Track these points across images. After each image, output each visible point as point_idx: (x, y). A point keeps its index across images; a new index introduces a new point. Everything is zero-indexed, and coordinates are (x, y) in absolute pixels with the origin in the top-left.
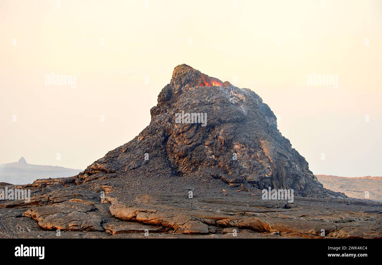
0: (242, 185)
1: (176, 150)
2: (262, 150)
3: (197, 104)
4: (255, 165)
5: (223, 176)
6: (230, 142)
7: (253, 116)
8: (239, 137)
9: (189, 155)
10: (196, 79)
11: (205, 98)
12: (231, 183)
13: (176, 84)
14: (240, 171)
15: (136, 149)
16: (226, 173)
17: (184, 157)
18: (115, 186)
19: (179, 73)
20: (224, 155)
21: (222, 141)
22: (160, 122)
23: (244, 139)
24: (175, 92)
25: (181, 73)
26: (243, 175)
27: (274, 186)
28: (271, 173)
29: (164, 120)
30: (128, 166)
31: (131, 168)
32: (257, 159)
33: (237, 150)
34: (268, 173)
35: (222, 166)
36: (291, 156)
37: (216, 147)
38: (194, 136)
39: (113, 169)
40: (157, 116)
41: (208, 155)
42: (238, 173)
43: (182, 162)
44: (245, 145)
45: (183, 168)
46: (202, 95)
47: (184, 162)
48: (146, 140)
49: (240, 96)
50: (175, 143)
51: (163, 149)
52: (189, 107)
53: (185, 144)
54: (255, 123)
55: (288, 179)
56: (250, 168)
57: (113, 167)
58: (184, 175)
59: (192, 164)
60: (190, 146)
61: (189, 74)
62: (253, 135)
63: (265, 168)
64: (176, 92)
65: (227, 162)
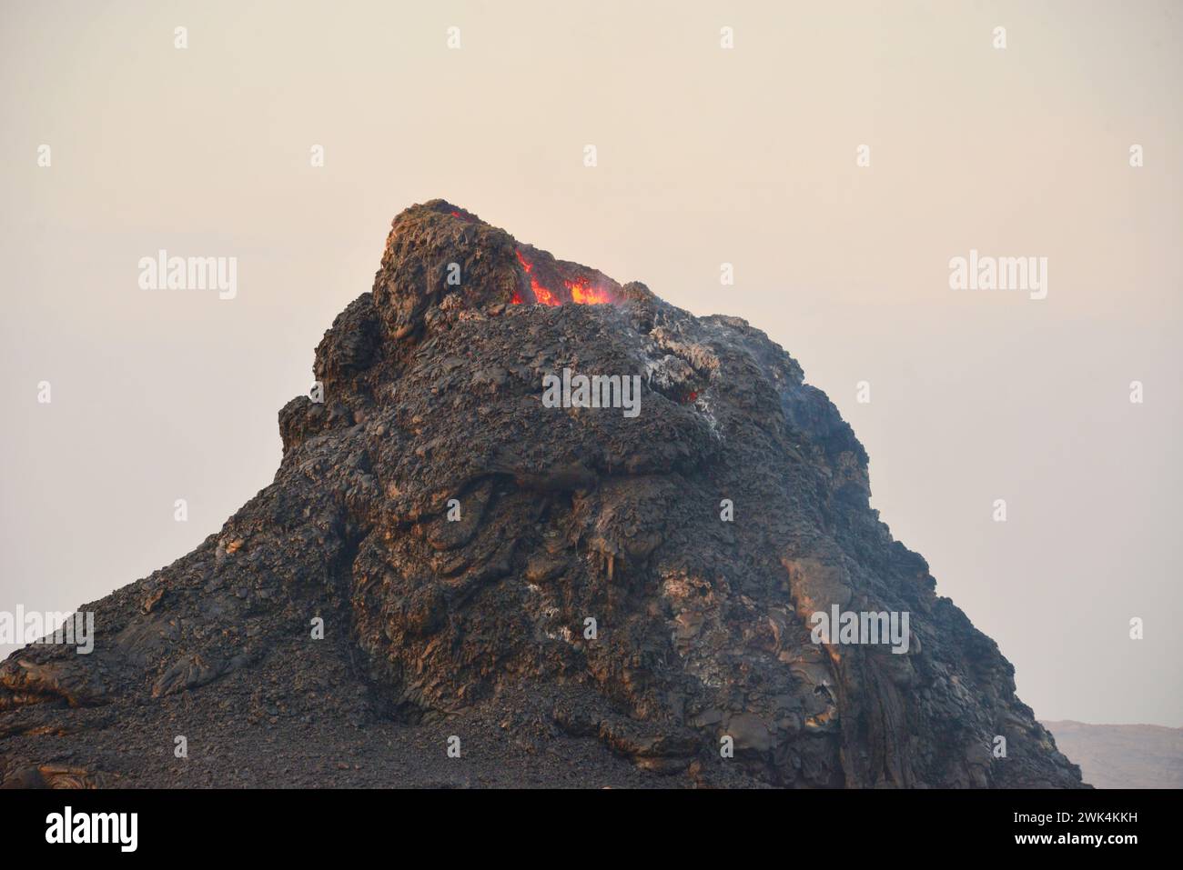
0: (695, 767)
1: (393, 604)
2: (795, 605)
3: (493, 388)
4: (759, 672)
5: (609, 726)
6: (645, 565)
7: (756, 446)
8: (683, 544)
9: (453, 625)
10: (491, 270)
11: (530, 359)
12: (646, 755)
13: (399, 291)
14: (686, 701)
15: (209, 595)
16: (620, 712)
17: (426, 635)
18: (100, 767)
19: (413, 244)
20: (614, 626)
21: (606, 560)
22: (322, 469)
23: (708, 553)
24: (393, 329)
25: (424, 242)
26: (701, 722)
27: (848, 772)
28: (832, 709)
29: (341, 460)
30: (168, 672)
31: (180, 682)
32: (767, 647)
33: (675, 606)
34: (817, 709)
35: (603, 677)
36: (931, 630)
37: (576, 588)
38: (475, 535)
39: (98, 690)
40: (310, 442)
41: (541, 624)
42: (677, 709)
43: (419, 655)
44: (713, 582)
45: (423, 686)
46: (519, 345)
47: (430, 655)
48: (252, 555)
49: (697, 351)
50: (389, 567)
51: (330, 596)
52: (457, 402)
53: (433, 574)
54: (765, 477)
55: (914, 740)
56: (736, 687)
57: (95, 677)
58: (427, 717)
59: (463, 668)
60: (456, 582)
61: (462, 248)
62: (750, 534)
63: (805, 690)
64: (400, 332)
65: (626, 661)
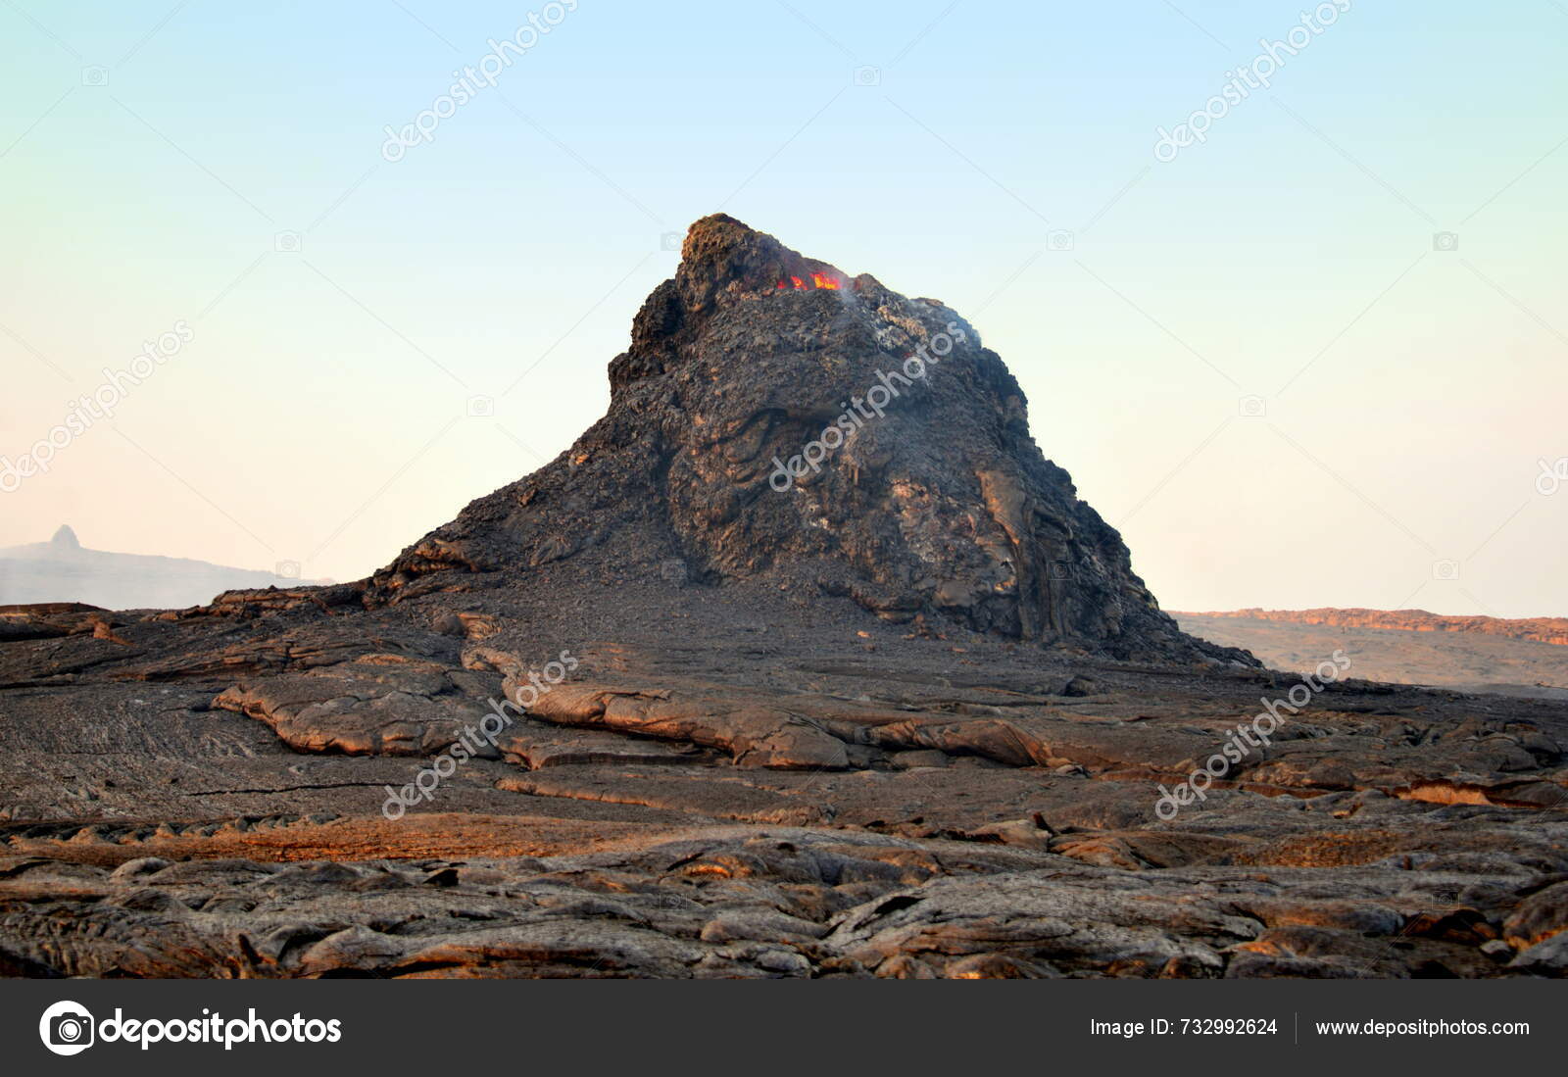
0: (920, 618)
1: (700, 501)
2: (985, 504)
3: (769, 348)
4: (962, 551)
5: (858, 589)
6: (880, 475)
7: (955, 391)
8: (906, 460)
9: (744, 516)
10: (763, 264)
11: (795, 328)
12: (886, 609)
13: (696, 278)
14: (911, 572)
15: (567, 494)
16: (865, 579)
17: (725, 523)
18: (502, 615)
19: (706, 245)
20: (858, 518)
21: (853, 471)
22: (644, 404)
23: (924, 467)
24: (691, 305)
25: (714, 244)
26: (922, 586)
27: (1023, 622)
28: (1013, 579)
29: (657, 398)
30: (541, 549)
31: (551, 555)
32: (966, 533)
33: (901, 504)
34: (1003, 578)
35: (852, 553)
36: (1077, 524)
37: (831, 491)
38: (759, 452)
39: (492, 560)
40: (633, 386)
41: (806, 516)
42: (905, 577)
43: (719, 538)
44: (928, 487)
45: (722, 559)
46: (786, 318)
47: (727, 537)
48: (596, 466)
49: (911, 324)
50: (696, 475)
51: (653, 495)
52: (744, 357)
53: (729, 480)
54: (962, 413)
55: (1069, 600)
56: (945, 561)
57: (490, 551)
58: (725, 581)
59: (751, 548)
60: (745, 486)
61: (742, 248)
62: (953, 453)
63: (994, 564)
64: (697, 307)
65: (869, 543)
